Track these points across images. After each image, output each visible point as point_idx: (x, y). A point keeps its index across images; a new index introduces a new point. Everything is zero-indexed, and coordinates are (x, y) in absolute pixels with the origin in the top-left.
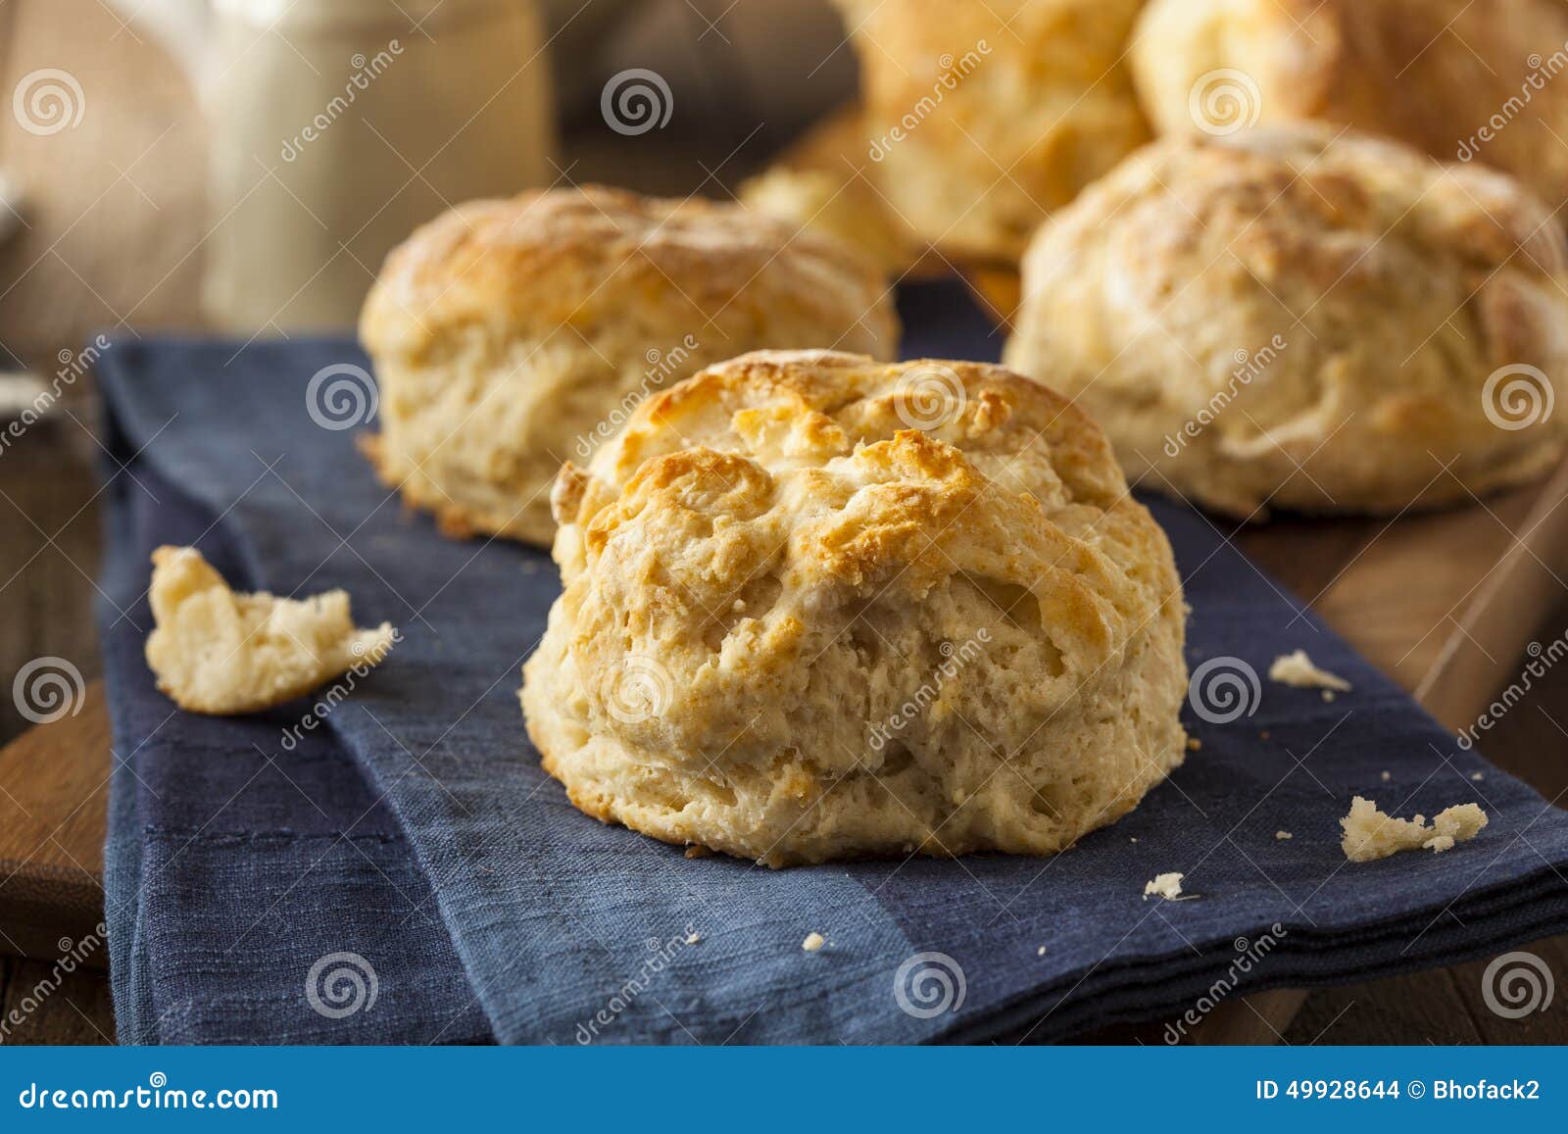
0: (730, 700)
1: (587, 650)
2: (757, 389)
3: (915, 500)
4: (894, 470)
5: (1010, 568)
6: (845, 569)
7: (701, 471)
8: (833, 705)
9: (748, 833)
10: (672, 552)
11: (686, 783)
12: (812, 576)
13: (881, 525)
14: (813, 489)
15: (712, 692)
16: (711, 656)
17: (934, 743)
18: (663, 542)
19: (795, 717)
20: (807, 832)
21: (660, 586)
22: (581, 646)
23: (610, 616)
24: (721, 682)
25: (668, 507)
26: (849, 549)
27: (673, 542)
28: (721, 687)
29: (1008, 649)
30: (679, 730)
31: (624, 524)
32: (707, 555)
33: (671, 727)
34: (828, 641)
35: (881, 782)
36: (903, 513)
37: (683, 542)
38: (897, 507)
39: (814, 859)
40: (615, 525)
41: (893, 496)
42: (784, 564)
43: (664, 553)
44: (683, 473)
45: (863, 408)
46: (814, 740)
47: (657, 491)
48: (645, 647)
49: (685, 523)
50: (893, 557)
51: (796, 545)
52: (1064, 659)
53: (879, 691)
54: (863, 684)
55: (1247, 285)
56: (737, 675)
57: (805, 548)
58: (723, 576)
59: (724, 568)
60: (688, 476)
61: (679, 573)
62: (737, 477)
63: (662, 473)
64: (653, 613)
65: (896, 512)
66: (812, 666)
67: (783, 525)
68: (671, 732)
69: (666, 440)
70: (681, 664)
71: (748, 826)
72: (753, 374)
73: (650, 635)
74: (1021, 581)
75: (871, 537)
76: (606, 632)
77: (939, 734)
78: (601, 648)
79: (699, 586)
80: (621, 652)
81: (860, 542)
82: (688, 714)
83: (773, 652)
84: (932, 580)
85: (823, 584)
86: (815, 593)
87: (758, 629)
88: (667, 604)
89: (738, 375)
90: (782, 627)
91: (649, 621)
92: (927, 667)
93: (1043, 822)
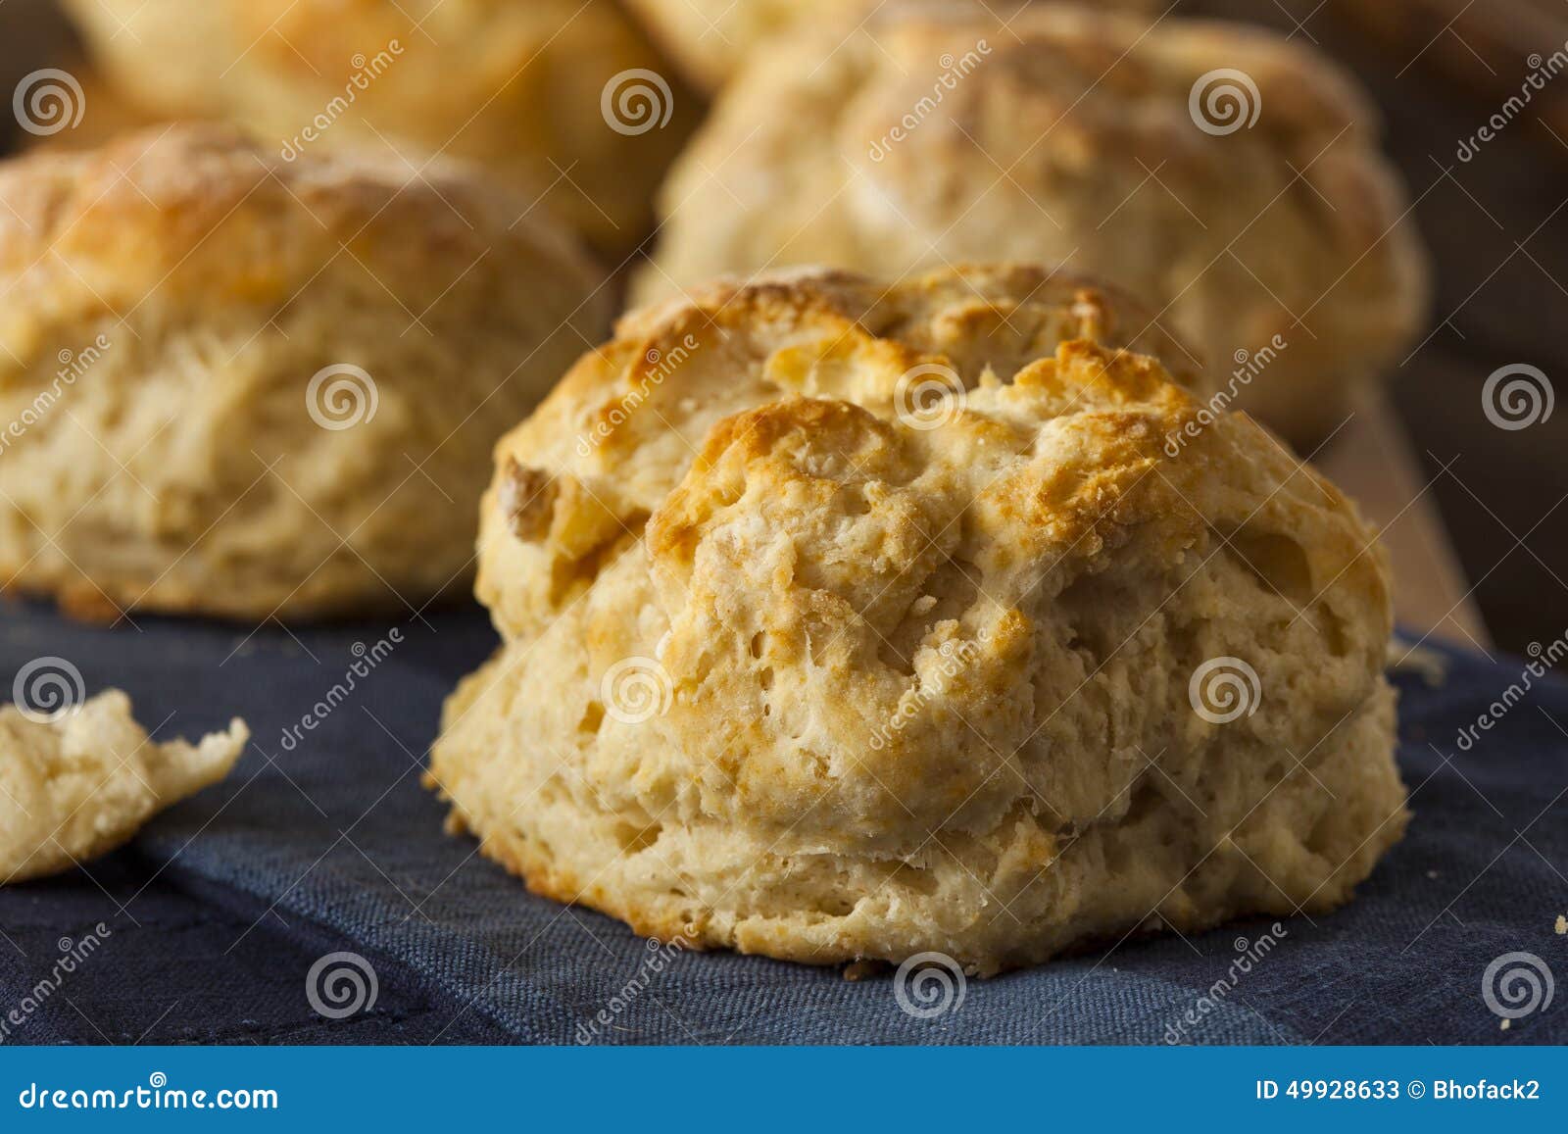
0: (948, 739)
1: (695, 698)
2: (772, 320)
3: (1140, 430)
4: (1071, 398)
5: (1271, 510)
6: (1075, 533)
7: (807, 426)
8: (1071, 729)
9: (961, 930)
10: (818, 539)
11: (857, 871)
12: (1030, 548)
13: (1106, 468)
14: (979, 432)
15: (924, 728)
16: (904, 680)
17: (1194, 769)
18: (800, 529)
19: (1027, 754)
20: (1040, 918)
21: (815, 588)
22: (681, 696)
23: (727, 645)
24: (934, 714)
25: (790, 478)
26: (1078, 505)
27: (815, 527)
28: (935, 721)
29: (1277, 627)
30: (873, 792)
31: (721, 513)
32: (875, 537)
33: (859, 789)
34: (1050, 640)
35: (1124, 835)
36: (1132, 447)
37: (830, 525)
38: (1121, 440)
39: (1038, 957)
40: (705, 516)
41: (1109, 427)
42: (975, 540)
43: (808, 543)
44: (783, 432)
45: (928, 330)
46: (1051, 783)
47: (760, 461)
48: (803, 680)
49: (827, 499)
50: (1137, 511)
51: (990, 510)
52: (1346, 631)
53: (1126, 705)
54: (1101, 697)
55: (1057, 180)
56: (955, 700)
57: (1008, 512)
58: (906, 565)
59: (906, 553)
60: (792, 434)
61: (838, 568)
62: (859, 432)
63: (756, 436)
64: (808, 629)
65: (1121, 448)
66: (1034, 680)
67: (957, 486)
68: (860, 796)
69: (659, 406)
70: (869, 695)
71: (958, 923)
72: (762, 301)
73: (808, 663)
74: (1286, 529)
75: (1103, 485)
76: (725, 666)
77: (1201, 754)
78: (718, 694)
79: (870, 582)
80: (755, 694)
81: (1088, 491)
82: (892, 766)
83: (1001, 662)
84: (1188, 537)
85: (1047, 561)
86: (1035, 573)
87: (965, 633)
88: (830, 613)
89: (739, 305)
90: (1004, 627)
91: (805, 642)
92: (1174, 664)
93: (1320, 863)
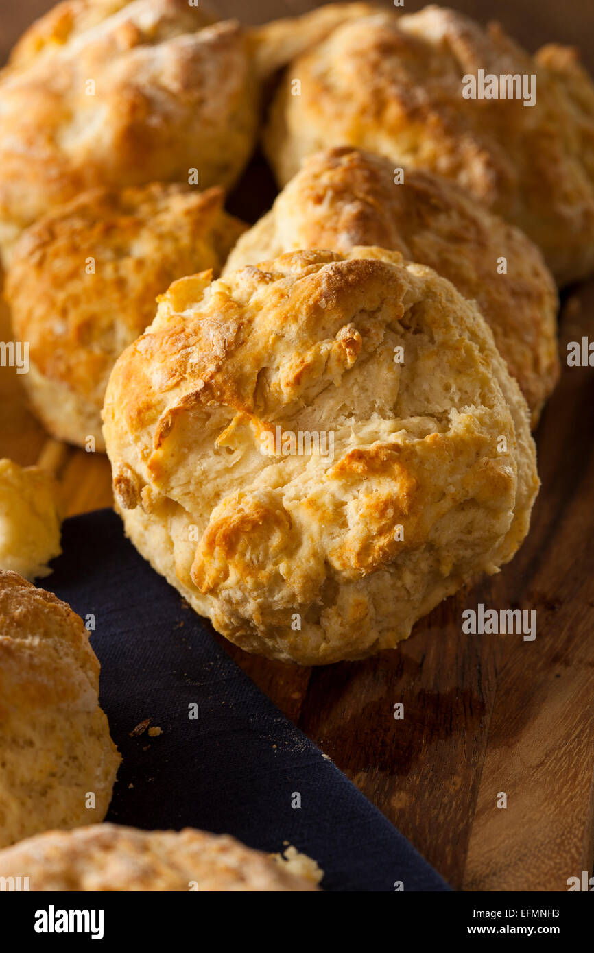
3: (390, 510)
7: (246, 535)
10: (268, 600)
13: (381, 538)
32: (291, 595)
36: (389, 523)
37: (271, 593)
38: (383, 521)
44: (238, 540)
57: (343, 565)
60: (242, 541)
65: (384, 525)
75: (382, 548)
81: (377, 554)
87: (341, 613)
89: (194, 402)
